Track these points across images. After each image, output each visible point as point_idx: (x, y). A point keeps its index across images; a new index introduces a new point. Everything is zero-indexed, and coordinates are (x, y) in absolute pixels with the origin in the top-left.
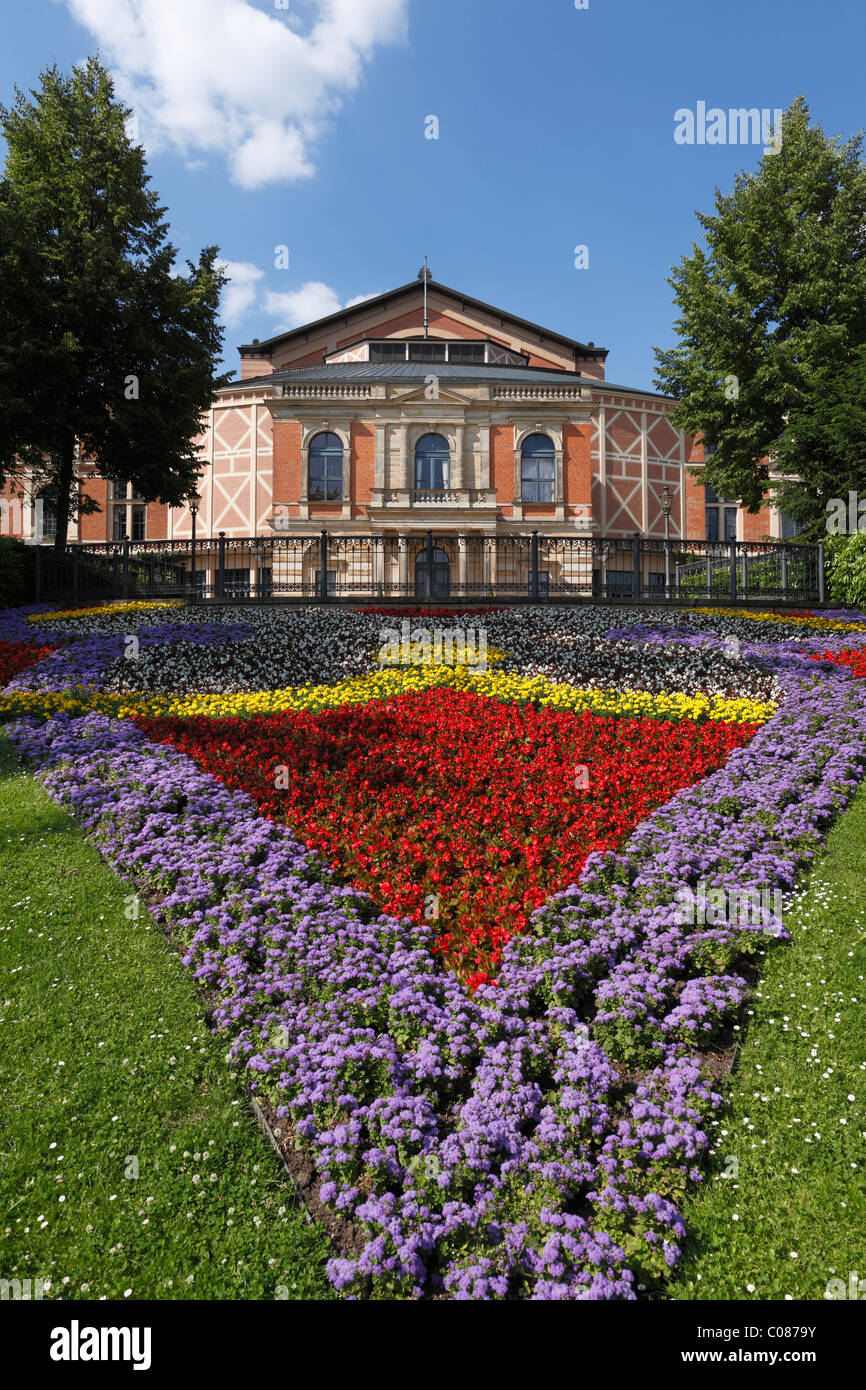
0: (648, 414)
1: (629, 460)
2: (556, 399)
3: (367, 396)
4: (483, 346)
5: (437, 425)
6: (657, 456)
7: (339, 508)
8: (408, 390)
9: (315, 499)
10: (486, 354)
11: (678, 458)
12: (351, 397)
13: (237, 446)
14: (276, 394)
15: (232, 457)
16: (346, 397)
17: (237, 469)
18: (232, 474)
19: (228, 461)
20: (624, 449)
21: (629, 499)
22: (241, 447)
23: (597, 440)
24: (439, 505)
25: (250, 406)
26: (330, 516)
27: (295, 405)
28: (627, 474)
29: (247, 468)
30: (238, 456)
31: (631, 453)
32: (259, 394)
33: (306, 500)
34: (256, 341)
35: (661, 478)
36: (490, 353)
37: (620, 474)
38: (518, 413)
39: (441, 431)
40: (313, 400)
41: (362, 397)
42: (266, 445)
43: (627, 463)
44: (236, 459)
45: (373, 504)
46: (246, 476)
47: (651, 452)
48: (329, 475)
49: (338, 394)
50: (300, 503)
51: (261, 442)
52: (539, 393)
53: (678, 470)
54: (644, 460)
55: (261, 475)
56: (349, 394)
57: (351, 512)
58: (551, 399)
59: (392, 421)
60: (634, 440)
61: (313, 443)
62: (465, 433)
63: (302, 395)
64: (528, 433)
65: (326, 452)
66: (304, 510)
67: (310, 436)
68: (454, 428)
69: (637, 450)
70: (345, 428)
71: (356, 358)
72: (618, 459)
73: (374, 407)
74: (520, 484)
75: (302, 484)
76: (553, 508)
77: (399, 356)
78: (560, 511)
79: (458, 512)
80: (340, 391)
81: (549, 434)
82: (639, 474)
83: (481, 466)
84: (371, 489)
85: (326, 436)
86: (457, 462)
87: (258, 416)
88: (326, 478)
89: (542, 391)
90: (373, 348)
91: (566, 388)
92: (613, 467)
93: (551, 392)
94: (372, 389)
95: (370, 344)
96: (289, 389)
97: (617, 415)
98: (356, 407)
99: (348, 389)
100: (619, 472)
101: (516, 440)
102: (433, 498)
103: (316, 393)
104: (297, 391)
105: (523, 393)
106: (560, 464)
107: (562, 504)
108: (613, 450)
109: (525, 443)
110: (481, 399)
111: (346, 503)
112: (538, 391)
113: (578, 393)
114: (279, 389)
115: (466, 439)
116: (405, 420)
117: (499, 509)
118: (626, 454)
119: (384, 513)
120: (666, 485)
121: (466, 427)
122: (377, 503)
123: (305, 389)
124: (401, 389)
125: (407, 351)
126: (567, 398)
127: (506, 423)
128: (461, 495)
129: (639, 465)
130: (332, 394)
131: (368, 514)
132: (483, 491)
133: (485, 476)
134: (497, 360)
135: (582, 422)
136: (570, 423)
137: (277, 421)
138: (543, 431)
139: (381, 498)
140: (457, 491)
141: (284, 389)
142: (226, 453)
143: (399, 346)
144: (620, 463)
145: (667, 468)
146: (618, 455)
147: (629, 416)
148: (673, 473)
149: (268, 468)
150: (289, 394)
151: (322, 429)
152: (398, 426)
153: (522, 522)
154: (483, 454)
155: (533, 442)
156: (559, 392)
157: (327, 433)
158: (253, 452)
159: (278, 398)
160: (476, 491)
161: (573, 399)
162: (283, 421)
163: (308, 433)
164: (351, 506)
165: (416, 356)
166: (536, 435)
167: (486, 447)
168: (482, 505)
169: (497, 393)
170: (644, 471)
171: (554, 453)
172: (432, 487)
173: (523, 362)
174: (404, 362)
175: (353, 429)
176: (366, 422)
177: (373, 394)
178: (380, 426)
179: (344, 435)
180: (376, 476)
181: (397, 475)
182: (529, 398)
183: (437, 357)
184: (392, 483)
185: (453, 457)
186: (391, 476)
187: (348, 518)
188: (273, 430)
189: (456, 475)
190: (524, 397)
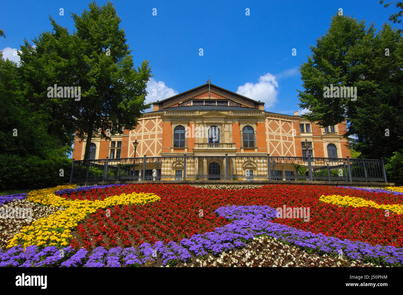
0: (281, 120)
1: (276, 135)
2: (254, 115)
3: (193, 115)
4: (227, 101)
5: (215, 123)
6: (285, 133)
7: (184, 149)
8: (206, 113)
9: (176, 146)
10: (228, 103)
11: (292, 134)
14: (164, 114)
16: (186, 115)
17: (151, 138)
18: (149, 139)
19: (148, 135)
20: (274, 131)
21: (277, 147)
22: (152, 131)
23: (266, 128)
24: (217, 148)
25: (156, 118)
26: (181, 152)
27: (170, 117)
28: (276, 139)
29: (154, 138)
30: (152, 134)
31: (277, 132)
32: (159, 115)
33: (173, 147)
34: (158, 101)
35: (287, 140)
38: (241, 120)
39: (217, 125)
40: (176, 116)
41: (191, 115)
42: (161, 130)
44: (150, 135)
45: (195, 148)
46: (154, 140)
47: (283, 132)
48: (180, 139)
49: (184, 114)
50: (171, 148)
51: (159, 130)
52: (248, 113)
53: (292, 138)
54: (281, 134)
55: (159, 140)
56: (187, 114)
57: (188, 151)
58: (252, 115)
59: (201, 122)
60: (277, 128)
61: (176, 129)
62: (225, 126)
63: (172, 114)
64: (245, 126)
65: (179, 132)
66: (172, 150)
67: (175, 127)
68: (221, 124)
69: (279, 131)
70: (186, 124)
71: (189, 105)
72: (272, 134)
73: (195, 118)
74: (243, 142)
75: (172, 142)
76: (254, 149)
77: (202, 104)
78: (256, 150)
79: (223, 151)
80: (185, 113)
81: (252, 126)
82: (280, 139)
83: (230, 136)
84: (194, 144)
85: (180, 127)
86: (222, 135)
87: (158, 122)
88: (180, 140)
89: (249, 113)
90: (194, 102)
91: (257, 112)
92: (271, 137)
93: (252, 113)
94: (195, 112)
95: (193, 101)
96: (168, 112)
97: (271, 121)
98: (189, 118)
99: (187, 112)
100: (273, 138)
101: (241, 129)
102: (215, 146)
103: (177, 114)
104: (171, 113)
105: (243, 113)
106: (256, 135)
107: (257, 148)
108: (271, 131)
109: (244, 129)
110: (229, 115)
111: (186, 148)
112: (247, 113)
113: (260, 113)
114: (165, 112)
115: (225, 127)
116: (205, 122)
117: (237, 149)
118: (275, 133)
119: (199, 151)
120: (289, 142)
121: (225, 124)
122: (196, 148)
123: (174, 112)
124: (204, 112)
125: (204, 102)
126: (257, 115)
127: (238, 122)
128: (224, 145)
129: (279, 136)
130: (182, 114)
131: (194, 151)
132: (231, 144)
133: (231, 139)
134: (232, 105)
135: (262, 122)
136: (258, 122)
137: (164, 122)
138: (250, 125)
139: (197, 146)
140: (222, 144)
141: (167, 112)
142: (148, 133)
143: (202, 101)
144: (273, 135)
145: (289, 137)
146: (272, 133)
147: (275, 121)
148: (291, 139)
149: (161, 137)
150: (168, 114)
151: (179, 125)
152: (203, 124)
153: (244, 154)
154: (230, 132)
155: (246, 128)
156: (254, 113)
157: (180, 126)
158: (156, 133)
159: (165, 115)
160: (229, 144)
161: (259, 115)
162: (166, 122)
163: (174, 126)
164: (188, 149)
165: (207, 104)
166: (247, 126)
167: (231, 130)
168: (231, 148)
169: (234, 113)
170: (281, 138)
171: (254, 132)
172: (214, 142)
173: (240, 106)
174: (203, 106)
175: (189, 125)
176: (193, 122)
177: (195, 114)
178: (197, 124)
179: (186, 126)
180: (196, 139)
181: (203, 139)
182: (245, 115)
183: (213, 104)
184: (201, 141)
185: (221, 133)
186: (201, 139)
187: (187, 153)
188: (163, 125)
189: (222, 139)
190: (243, 115)
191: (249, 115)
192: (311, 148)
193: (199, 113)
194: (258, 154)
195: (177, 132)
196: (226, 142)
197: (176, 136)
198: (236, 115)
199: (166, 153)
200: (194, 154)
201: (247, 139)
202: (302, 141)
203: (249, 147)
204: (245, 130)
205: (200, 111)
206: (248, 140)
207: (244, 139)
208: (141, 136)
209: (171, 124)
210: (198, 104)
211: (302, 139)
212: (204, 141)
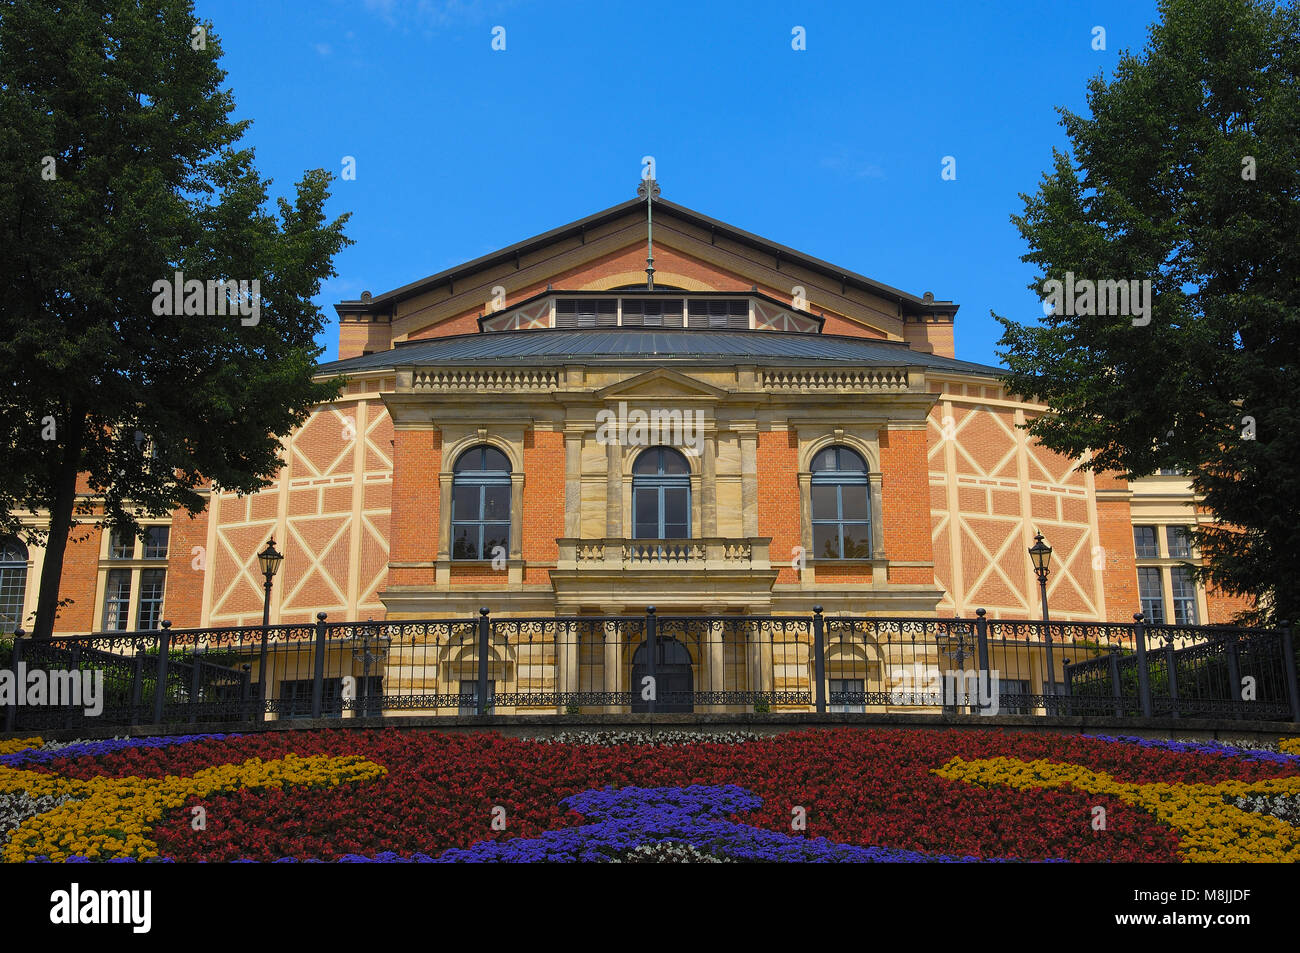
1: (999, 487)
2: (868, 390)
3: (553, 387)
4: (747, 302)
6: (1045, 479)
8: (620, 377)
9: (462, 552)
10: (751, 313)
11: (1082, 484)
12: (526, 389)
13: (330, 469)
14: (401, 385)
15: (321, 487)
16: (518, 389)
17: (328, 508)
18: (320, 515)
19: (315, 492)
20: (988, 469)
22: (338, 470)
23: (941, 454)
24: (673, 565)
25: (354, 403)
26: (485, 585)
27: (432, 402)
28: (996, 511)
29: (347, 506)
30: (333, 484)
31: (1001, 474)
32: (372, 385)
33: (446, 558)
34: (366, 295)
35: (1055, 517)
37: (984, 511)
38: (805, 413)
40: (461, 394)
41: (544, 389)
42: (381, 466)
43: (995, 494)
45: (562, 565)
46: (344, 519)
47: (1035, 474)
48: (487, 517)
49: (504, 384)
50: (436, 565)
51: (372, 463)
52: (839, 380)
53: (1084, 503)
54: (1024, 486)
55: (371, 518)
56: (522, 384)
57: (524, 578)
58: (858, 390)
60: (1004, 453)
61: (460, 464)
62: (716, 445)
63: (444, 387)
64: (822, 444)
65: (482, 478)
66: (444, 575)
67: (456, 452)
69: (1011, 470)
70: (515, 439)
71: (535, 324)
72: (978, 485)
73: (564, 404)
74: (810, 530)
75: (440, 532)
76: (866, 570)
77: (605, 319)
78: (880, 573)
79: (706, 579)
80: (508, 379)
81: (859, 447)
82: (1017, 512)
83: (743, 499)
84: (558, 540)
85: (484, 453)
86: (702, 493)
87: (370, 420)
88: (482, 522)
89: (844, 377)
90: (564, 307)
91: (884, 372)
92: (971, 499)
93: (857, 380)
94: (561, 376)
95: (558, 301)
96: (423, 376)
97: (973, 413)
98: (533, 405)
99: (522, 376)
100: (982, 508)
101: (801, 457)
102: (664, 554)
103: (468, 384)
104: (437, 379)
105: (812, 380)
106: (878, 496)
107: (884, 563)
108: (971, 470)
109: (816, 461)
110: (742, 390)
111: (516, 564)
112: (835, 377)
113: (903, 380)
114: (406, 374)
115: (717, 455)
117: (775, 571)
118: (991, 477)
119: (580, 579)
120: (1064, 530)
121: (717, 436)
122: (567, 563)
123: (450, 376)
124: (607, 376)
125: (620, 311)
126: (885, 389)
127: (785, 428)
128: (710, 549)
129: (1016, 496)
130: (495, 384)
131: (554, 582)
132: (747, 542)
133: (751, 516)
134: (763, 327)
135: (911, 427)
136: (891, 428)
137: (401, 428)
138: (846, 441)
139: (574, 555)
140: (703, 542)
141: (415, 376)
142: (310, 479)
144: (983, 492)
145: (1065, 501)
146: (978, 479)
147: (994, 415)
148: (1075, 510)
149: (383, 505)
150: (423, 384)
151: (476, 441)
153: (816, 593)
154: (746, 480)
155: (830, 460)
156: (871, 377)
157: (484, 447)
158: (359, 479)
159: (405, 391)
160: (736, 542)
161: (895, 389)
162: (412, 428)
163: (451, 449)
164: (524, 568)
165: (632, 319)
166: (836, 448)
167: (751, 468)
168: (745, 565)
169: (768, 380)
170: (1026, 505)
171: (867, 477)
172: (662, 535)
173: (814, 327)
174: (614, 328)
175: (529, 440)
176: (550, 428)
177: (562, 384)
178: (574, 435)
179: (514, 449)
180: (566, 517)
181: (602, 515)
182: (822, 388)
183: (669, 320)
184: (593, 529)
185: (696, 485)
186: (592, 517)
187: (518, 588)
188: (392, 442)
189: (702, 515)
190: (813, 387)
191: (841, 390)
192: (1188, 558)
193: (585, 380)
194: (891, 593)
195: (470, 476)
196: (723, 532)
197: (464, 500)
198: (777, 388)
199: (410, 589)
200: (554, 594)
201: (835, 517)
202: (1135, 521)
203: (842, 558)
204: (823, 468)
205: (587, 368)
206: (841, 522)
207: (816, 514)
209: (439, 437)
210: (585, 320)
211: (1136, 511)
212: (608, 526)
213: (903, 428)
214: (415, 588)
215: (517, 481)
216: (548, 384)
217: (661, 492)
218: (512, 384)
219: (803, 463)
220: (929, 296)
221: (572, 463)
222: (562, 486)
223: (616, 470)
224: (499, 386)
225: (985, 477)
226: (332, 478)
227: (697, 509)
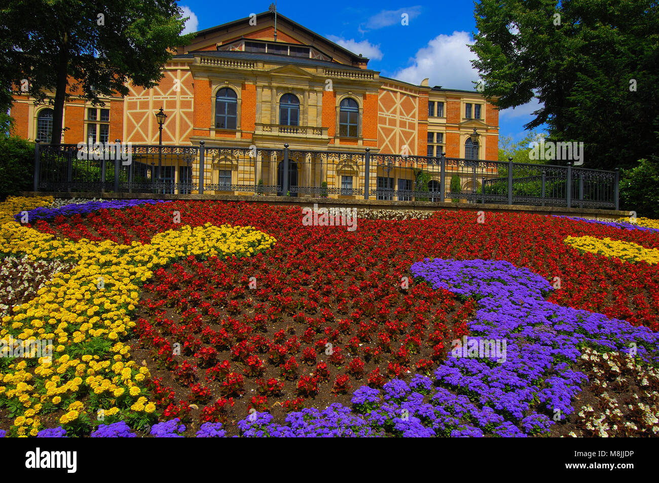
0: (401, 93)
1: (390, 117)
2: (360, 79)
3: (252, 68)
4: (309, 49)
5: (293, 89)
6: (404, 116)
7: (234, 133)
8: (276, 67)
9: (220, 126)
10: (310, 53)
11: (415, 118)
12: (242, 68)
13: (168, 94)
14: (196, 62)
15: (165, 100)
17: (168, 107)
18: (165, 110)
19: (163, 101)
20: (388, 111)
21: (389, 138)
22: (170, 94)
24: (292, 135)
25: (176, 70)
26: (228, 138)
27: (208, 70)
28: (389, 125)
29: (174, 107)
30: (169, 99)
31: (392, 113)
32: (183, 64)
33: (214, 127)
35: (406, 128)
36: (312, 54)
37: (386, 124)
38: (339, 86)
39: (295, 93)
40: (219, 68)
41: (249, 69)
42: (187, 94)
43: (389, 119)
44: (167, 101)
45: (257, 132)
46: (173, 112)
47: (401, 114)
48: (228, 114)
49: (234, 65)
50: (210, 129)
51: (183, 92)
52: (351, 75)
53: (414, 124)
54: (398, 117)
55: (184, 112)
56: (241, 66)
57: (242, 136)
58: (357, 79)
59: (267, 84)
60: (393, 106)
61: (219, 94)
62: (309, 94)
63: (212, 64)
64: (344, 97)
65: (226, 99)
66: (213, 133)
67: (217, 90)
68: (302, 91)
69: (394, 112)
70: (238, 86)
71: (237, 49)
72: (384, 116)
73: (256, 75)
74: (339, 126)
75: (212, 118)
76: (356, 141)
77: (261, 50)
78: (360, 142)
79: (306, 141)
81: (356, 99)
82: (395, 125)
83: (317, 114)
84: (255, 124)
85: (227, 90)
86: (303, 111)
87: (182, 77)
88: (226, 115)
90: (247, 44)
91: (366, 73)
93: (357, 75)
94: (255, 64)
95: (245, 42)
96: (204, 60)
97: (385, 92)
98: (246, 75)
99: (241, 63)
100: (385, 123)
101: (337, 101)
102: (289, 131)
104: (210, 61)
105: (342, 74)
106: (361, 116)
107: (362, 139)
108: (383, 111)
109: (342, 103)
110: (318, 75)
111: (239, 131)
112: (349, 73)
113: (372, 77)
114: (198, 59)
115: (309, 98)
116: (274, 84)
117: (329, 139)
118: (389, 114)
119: (263, 138)
120: (408, 132)
121: (309, 91)
122: (259, 132)
123: (214, 61)
124: (271, 66)
125: (266, 47)
126: (366, 79)
127: (332, 90)
128: (308, 130)
129: (395, 120)
131: (253, 138)
132: (320, 129)
133: (320, 120)
134: (316, 57)
135: (373, 93)
136: (367, 93)
137: (196, 78)
138: (353, 97)
139: (261, 129)
140: (305, 128)
141: (201, 60)
142: (161, 97)
143: (262, 45)
144: (386, 118)
145: (409, 123)
146: (385, 114)
147: (391, 93)
148: (412, 126)
149: (189, 108)
150: (204, 63)
151: (224, 86)
152: (270, 88)
153: (339, 148)
154: (318, 108)
155: (346, 103)
156: (361, 75)
157: (227, 88)
158: (178, 98)
159: (198, 65)
160: (316, 128)
161: (369, 79)
162: (200, 79)
163: (215, 88)
164: (242, 133)
165: (271, 51)
166: (348, 99)
167: (320, 104)
168: (320, 137)
169: (327, 72)
170: (398, 123)
171: (358, 110)
172: (289, 124)
173: (330, 60)
174: (265, 53)
175: (243, 87)
176: (251, 83)
177: (255, 67)
178: (260, 87)
179: (238, 90)
180: (257, 116)
181: (269, 116)
182: (345, 77)
183: (283, 52)
184: (266, 121)
185: (301, 108)
186: (265, 116)
187: (240, 140)
188: (193, 84)
189: (303, 119)
190: (342, 77)
191: (352, 78)
192: (442, 143)
193: (264, 67)
194: (363, 149)
195: (222, 99)
196: (310, 125)
197: (220, 107)
198: (330, 76)
199: (201, 137)
201: (347, 122)
202: (428, 131)
203: (348, 136)
204: (344, 106)
205: (265, 62)
206: (348, 124)
207: (340, 122)
208: (148, 102)
209: (211, 83)
210: (254, 49)
211: (429, 128)
212: (271, 120)
213: (371, 93)
214: (203, 137)
215: (239, 102)
216: (250, 67)
217: (289, 109)
218: (237, 66)
219: (338, 103)
220: (361, 55)
221: (259, 97)
222: (255, 105)
223: (274, 101)
224: (232, 66)
225: (387, 114)
226: (169, 97)
227: (301, 116)
